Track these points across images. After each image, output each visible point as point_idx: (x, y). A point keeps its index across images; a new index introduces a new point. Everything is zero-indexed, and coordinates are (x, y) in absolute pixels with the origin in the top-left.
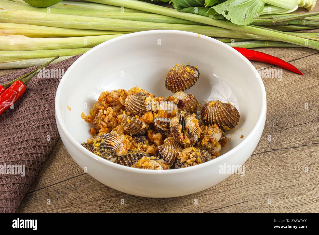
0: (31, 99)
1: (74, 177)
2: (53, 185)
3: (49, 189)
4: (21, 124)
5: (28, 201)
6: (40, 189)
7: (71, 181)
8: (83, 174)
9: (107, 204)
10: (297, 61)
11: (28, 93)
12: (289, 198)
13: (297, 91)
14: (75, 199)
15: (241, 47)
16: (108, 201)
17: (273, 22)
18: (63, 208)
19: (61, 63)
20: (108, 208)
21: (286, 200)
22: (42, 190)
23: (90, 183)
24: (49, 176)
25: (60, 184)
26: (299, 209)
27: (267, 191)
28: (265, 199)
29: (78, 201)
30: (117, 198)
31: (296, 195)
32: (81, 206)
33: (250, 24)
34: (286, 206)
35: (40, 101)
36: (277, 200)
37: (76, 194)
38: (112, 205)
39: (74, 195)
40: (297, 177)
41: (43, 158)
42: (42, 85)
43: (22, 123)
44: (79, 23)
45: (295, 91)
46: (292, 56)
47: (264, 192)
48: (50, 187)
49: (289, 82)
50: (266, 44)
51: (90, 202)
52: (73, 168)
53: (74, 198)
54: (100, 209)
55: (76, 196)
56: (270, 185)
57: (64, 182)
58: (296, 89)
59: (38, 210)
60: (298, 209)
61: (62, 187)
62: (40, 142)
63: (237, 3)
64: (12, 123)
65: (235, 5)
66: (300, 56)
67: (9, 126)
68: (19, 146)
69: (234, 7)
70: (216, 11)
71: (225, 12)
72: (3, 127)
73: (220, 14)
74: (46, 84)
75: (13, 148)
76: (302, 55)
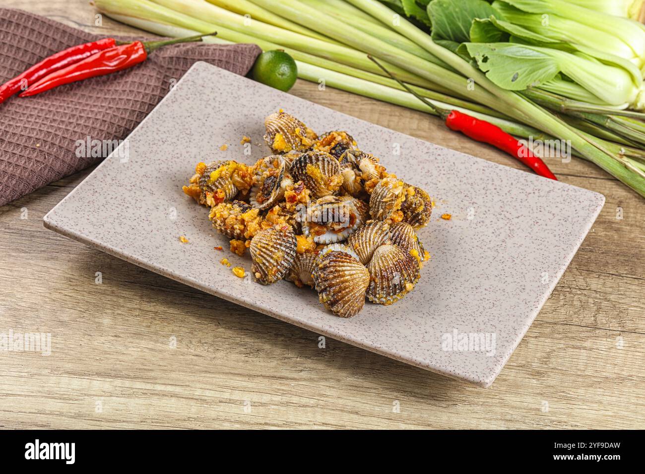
0: (143, 73)
11: (146, 64)
17: (563, 106)
33: (518, 91)
35: (153, 81)
42: (174, 63)
62: (114, 129)
63: (509, 52)
64: (98, 93)
65: (506, 54)
66: (583, 173)
67: (90, 95)
68: (82, 122)
69: (503, 56)
70: (469, 50)
71: (482, 58)
72: (82, 93)
73: (472, 56)
74: (179, 65)
75: (71, 120)
76: (587, 174)
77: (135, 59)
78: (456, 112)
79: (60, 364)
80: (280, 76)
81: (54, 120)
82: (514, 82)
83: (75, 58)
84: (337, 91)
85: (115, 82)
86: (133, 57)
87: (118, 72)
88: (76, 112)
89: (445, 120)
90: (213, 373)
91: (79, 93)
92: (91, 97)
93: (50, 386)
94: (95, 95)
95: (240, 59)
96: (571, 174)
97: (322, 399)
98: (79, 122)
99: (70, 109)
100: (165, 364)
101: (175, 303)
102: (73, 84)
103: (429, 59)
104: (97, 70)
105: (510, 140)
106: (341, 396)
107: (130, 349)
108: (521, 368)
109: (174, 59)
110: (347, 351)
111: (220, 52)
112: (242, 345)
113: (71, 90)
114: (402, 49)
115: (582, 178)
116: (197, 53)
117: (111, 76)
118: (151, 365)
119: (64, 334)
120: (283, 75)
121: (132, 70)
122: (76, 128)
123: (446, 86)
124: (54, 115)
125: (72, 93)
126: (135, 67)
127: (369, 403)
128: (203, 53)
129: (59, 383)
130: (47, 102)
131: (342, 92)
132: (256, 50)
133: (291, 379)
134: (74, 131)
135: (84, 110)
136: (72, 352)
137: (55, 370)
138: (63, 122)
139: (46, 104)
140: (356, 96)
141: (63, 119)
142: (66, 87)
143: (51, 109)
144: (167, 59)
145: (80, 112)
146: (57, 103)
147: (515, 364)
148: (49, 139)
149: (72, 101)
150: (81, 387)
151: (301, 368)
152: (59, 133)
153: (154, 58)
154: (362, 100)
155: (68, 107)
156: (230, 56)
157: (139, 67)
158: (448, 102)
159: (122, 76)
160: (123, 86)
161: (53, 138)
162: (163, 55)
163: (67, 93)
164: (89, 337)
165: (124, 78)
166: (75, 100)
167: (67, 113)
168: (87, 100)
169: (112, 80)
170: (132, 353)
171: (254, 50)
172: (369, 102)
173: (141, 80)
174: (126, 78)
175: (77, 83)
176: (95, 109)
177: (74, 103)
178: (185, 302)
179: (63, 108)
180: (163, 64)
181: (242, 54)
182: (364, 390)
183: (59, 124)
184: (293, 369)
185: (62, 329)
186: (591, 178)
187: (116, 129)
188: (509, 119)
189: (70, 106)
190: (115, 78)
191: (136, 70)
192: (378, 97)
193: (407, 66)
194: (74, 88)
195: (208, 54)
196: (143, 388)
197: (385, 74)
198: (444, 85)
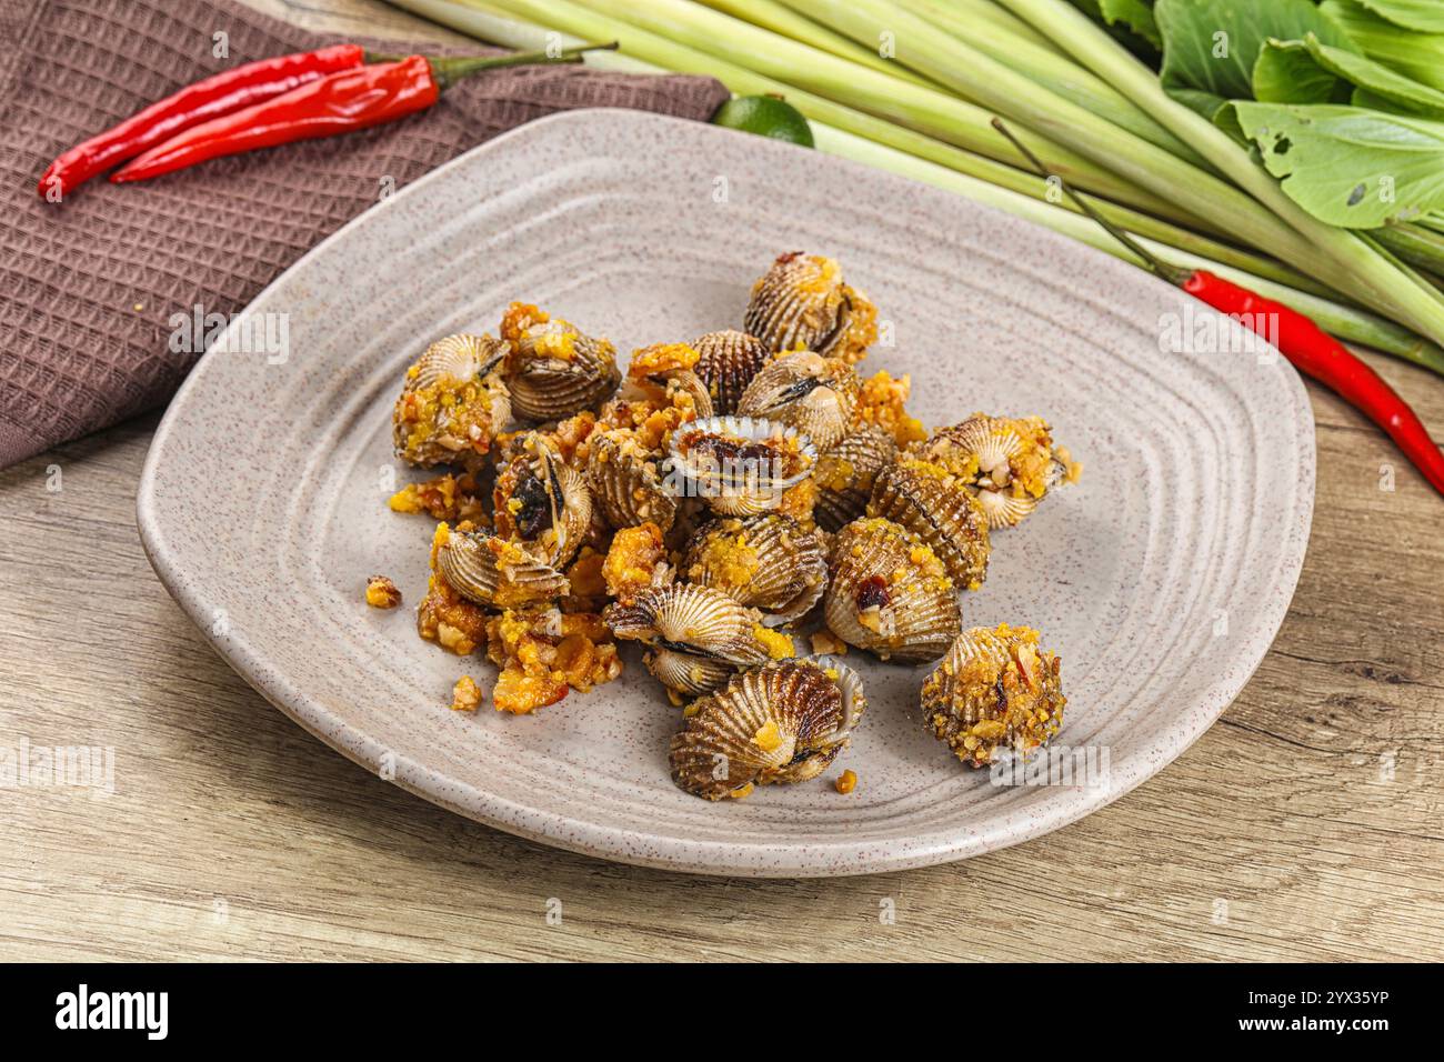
0: (426, 136)
13: (1386, 549)
26: (1001, 897)
33: (1363, 231)
42: (506, 115)
45: (1375, 546)
50: (1418, 349)
58: (1387, 541)
60: (995, 895)
63: (1344, 131)
64: (307, 182)
65: (1336, 134)
67: (289, 185)
69: (1328, 140)
70: (1241, 119)
71: (1276, 142)
72: (269, 180)
73: (1249, 136)
75: (231, 248)
77: (408, 100)
78: (1206, 275)
79: (128, 866)
81: (189, 245)
82: (1353, 208)
83: (258, 90)
85: (354, 157)
86: (404, 94)
87: (365, 129)
88: (247, 226)
90: (508, 910)
91: (261, 178)
92: (288, 191)
93: (96, 921)
94: (299, 186)
98: (249, 254)
99: (233, 220)
100: (391, 881)
102: (250, 154)
103: (1152, 137)
104: (310, 125)
105: (1335, 353)
107: (307, 837)
108: (1292, 945)
109: (508, 105)
111: (622, 93)
113: (243, 170)
114: (1086, 108)
116: (564, 93)
117: (347, 140)
118: (355, 882)
119: (149, 789)
121: (398, 128)
122: (242, 267)
123: (1190, 208)
124: (190, 232)
125: (243, 178)
126: (409, 121)
128: (581, 93)
129: (118, 914)
130: (177, 198)
132: (711, 92)
134: (233, 276)
135: (265, 224)
136: (162, 836)
137: (114, 880)
138: (208, 250)
139: (174, 204)
141: (212, 244)
142: (229, 163)
143: (185, 216)
144: (489, 103)
145: (257, 229)
146: (201, 203)
147: (1279, 934)
148: (169, 294)
149: (240, 200)
150: (172, 928)
151: (731, 912)
152: (196, 279)
153: (459, 99)
155: (228, 215)
157: (416, 122)
158: (1189, 247)
159: (373, 141)
160: (372, 167)
161: (178, 290)
162: (482, 92)
163: (232, 178)
164: (209, 802)
165: (377, 147)
166: (249, 196)
167: (222, 229)
168: (278, 198)
169: (347, 149)
170: (312, 848)
171: (707, 92)
173: (419, 154)
174: (382, 147)
175: (259, 154)
176: (294, 223)
177: (244, 204)
179: (215, 216)
180: (478, 116)
181: (676, 100)
183: (199, 256)
185: (145, 777)
188: (1342, 299)
189: (233, 210)
190: (356, 146)
191: (408, 128)
193: (1092, 149)
194: (249, 167)
195: (592, 97)
196: (327, 938)
197: (1034, 168)
198: (1182, 204)
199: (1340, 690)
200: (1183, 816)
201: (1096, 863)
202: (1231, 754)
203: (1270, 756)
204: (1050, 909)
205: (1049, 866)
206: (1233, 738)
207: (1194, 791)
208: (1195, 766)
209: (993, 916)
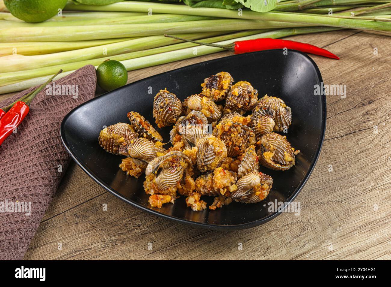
0: (36, 119)
1: (93, 198)
2: (70, 209)
3: (67, 214)
4: (28, 148)
5: (44, 229)
6: (56, 216)
7: (91, 202)
8: (102, 194)
9: (134, 222)
10: (331, 45)
11: (32, 114)
12: (339, 191)
13: (335, 77)
14: (96, 222)
15: (266, 38)
16: (134, 219)
17: (300, 5)
18: (85, 232)
19: (66, 78)
20: (135, 226)
21: (336, 193)
22: (59, 216)
23: (111, 202)
24: (65, 200)
25: (78, 207)
26: (351, 201)
27: (313, 187)
28: (311, 195)
29: (100, 223)
30: (144, 215)
31: (346, 187)
32: (104, 228)
33: (273, 10)
34: (335, 200)
35: (47, 121)
36: (325, 195)
37: (98, 216)
38: (139, 223)
39: (95, 217)
40: (345, 168)
41: (56, 181)
42: (47, 104)
43: (28, 146)
44: (81, 33)
45: (333, 78)
46: (325, 41)
47: (310, 188)
48: (67, 212)
49: (325, 69)
50: (295, 31)
51: (114, 222)
52: (91, 189)
53: (95, 220)
54: (126, 228)
55: (97, 218)
56: (316, 179)
57: (82, 205)
58: (334, 75)
59: (56, 238)
61: (81, 210)
62: (51, 164)
64: (18, 148)
66: (335, 40)
67: (14, 152)
68: (28, 171)
72: (8, 154)
74: (51, 103)
75: (21, 174)
76: (337, 39)
77: (24, 113)
78: (237, 42)
80: (120, 77)
84: (151, 68)
85: (22, 136)
86: (22, 113)
89: (234, 51)
91: (6, 154)
92: (16, 153)
94: (17, 151)
95: (89, 78)
96: (329, 43)
97: (333, 255)
98: (26, 173)
101: (191, 250)
106: (341, 246)
110: (316, 218)
112: (255, 251)
115: (337, 43)
120: (121, 75)
127: (360, 241)
131: (155, 67)
133: (304, 254)
135: (21, 164)
138: (16, 178)
140: (165, 65)
145: (21, 166)
148: (21, 193)
149: (7, 162)
151: (302, 244)
152: (22, 186)
154: (171, 66)
156: (83, 80)
160: (30, 135)
166: (8, 160)
167: (13, 171)
168: (15, 157)
172: (176, 64)
173: (39, 125)
176: (28, 159)
177: (9, 163)
178: (196, 245)
179: (7, 169)
182: (350, 235)
183: (16, 181)
184: (299, 247)
186: (341, 40)
187: (52, 163)
189: (9, 166)
192: (180, 59)
193: (184, 30)
197: (182, 41)
198: (216, 30)
199: (363, 112)
200: (365, 159)
201: (361, 181)
202: (358, 140)
203: (366, 135)
204: (364, 197)
205: (352, 188)
206: (355, 136)
207: (361, 152)
208: (355, 147)
209: (354, 206)
